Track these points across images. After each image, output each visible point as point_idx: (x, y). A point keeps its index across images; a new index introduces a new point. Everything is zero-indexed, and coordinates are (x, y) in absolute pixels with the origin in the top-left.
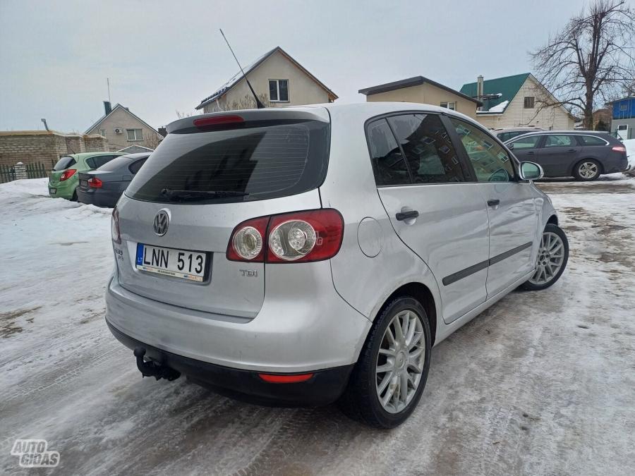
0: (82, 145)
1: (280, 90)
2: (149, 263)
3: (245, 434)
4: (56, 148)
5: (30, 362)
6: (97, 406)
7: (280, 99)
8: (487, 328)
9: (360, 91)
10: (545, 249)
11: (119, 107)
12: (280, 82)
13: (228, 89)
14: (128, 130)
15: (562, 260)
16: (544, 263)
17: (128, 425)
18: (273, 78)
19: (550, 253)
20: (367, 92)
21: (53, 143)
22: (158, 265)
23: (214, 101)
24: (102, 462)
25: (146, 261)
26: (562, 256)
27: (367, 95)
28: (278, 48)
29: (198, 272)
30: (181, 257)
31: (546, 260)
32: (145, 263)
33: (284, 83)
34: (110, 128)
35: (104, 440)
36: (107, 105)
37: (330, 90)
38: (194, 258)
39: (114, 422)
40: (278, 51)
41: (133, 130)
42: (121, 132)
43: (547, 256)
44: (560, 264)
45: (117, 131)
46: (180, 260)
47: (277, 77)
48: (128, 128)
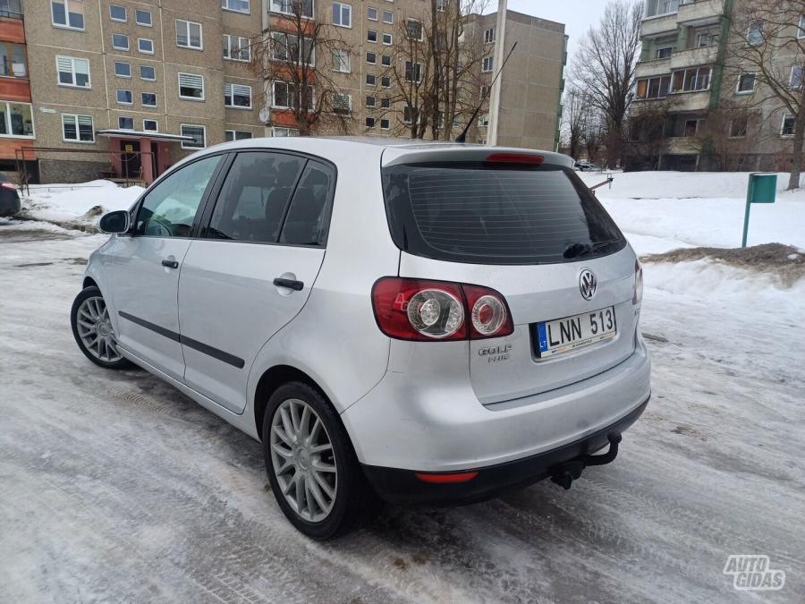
2: (558, 343)
22: (569, 340)
25: (553, 341)
29: (610, 328)
30: (593, 319)
32: (552, 344)
38: (604, 314)
46: (593, 323)
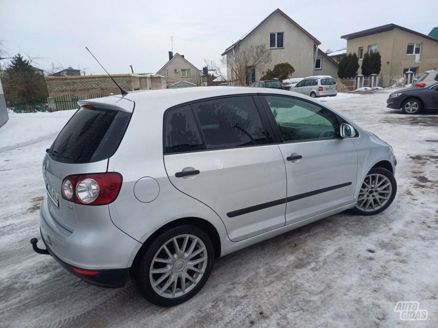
0: (149, 82)
1: (277, 40)
3: (94, 295)
4: (132, 84)
5: (33, 229)
6: (41, 262)
7: (277, 47)
8: (296, 242)
9: (342, 37)
10: (373, 186)
11: (177, 54)
12: (279, 34)
13: (240, 41)
14: (182, 70)
15: (390, 195)
16: (373, 196)
17: (46, 277)
18: (272, 31)
19: (378, 189)
20: (347, 38)
21: (130, 81)
23: (232, 49)
24: (20, 296)
26: (390, 192)
27: (348, 40)
28: (278, 9)
31: (375, 194)
33: (281, 35)
34: (171, 69)
35: (29, 284)
36: (170, 53)
37: (315, 39)
39: (42, 273)
40: (278, 12)
41: (185, 70)
42: (177, 71)
43: (376, 191)
44: (388, 198)
45: (176, 70)
46: (54, 192)
47: (276, 31)
48: (182, 69)
